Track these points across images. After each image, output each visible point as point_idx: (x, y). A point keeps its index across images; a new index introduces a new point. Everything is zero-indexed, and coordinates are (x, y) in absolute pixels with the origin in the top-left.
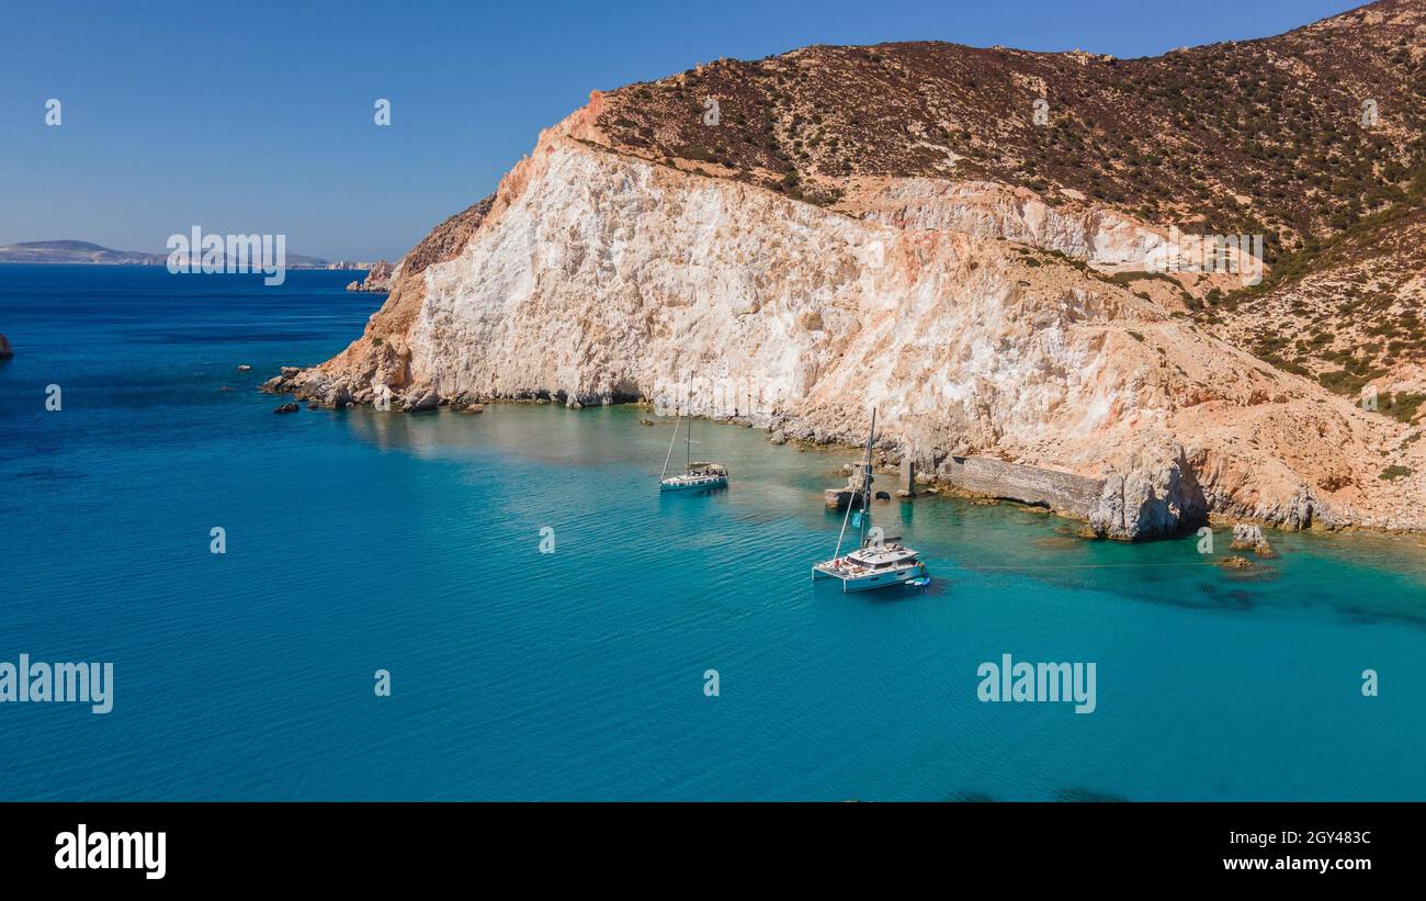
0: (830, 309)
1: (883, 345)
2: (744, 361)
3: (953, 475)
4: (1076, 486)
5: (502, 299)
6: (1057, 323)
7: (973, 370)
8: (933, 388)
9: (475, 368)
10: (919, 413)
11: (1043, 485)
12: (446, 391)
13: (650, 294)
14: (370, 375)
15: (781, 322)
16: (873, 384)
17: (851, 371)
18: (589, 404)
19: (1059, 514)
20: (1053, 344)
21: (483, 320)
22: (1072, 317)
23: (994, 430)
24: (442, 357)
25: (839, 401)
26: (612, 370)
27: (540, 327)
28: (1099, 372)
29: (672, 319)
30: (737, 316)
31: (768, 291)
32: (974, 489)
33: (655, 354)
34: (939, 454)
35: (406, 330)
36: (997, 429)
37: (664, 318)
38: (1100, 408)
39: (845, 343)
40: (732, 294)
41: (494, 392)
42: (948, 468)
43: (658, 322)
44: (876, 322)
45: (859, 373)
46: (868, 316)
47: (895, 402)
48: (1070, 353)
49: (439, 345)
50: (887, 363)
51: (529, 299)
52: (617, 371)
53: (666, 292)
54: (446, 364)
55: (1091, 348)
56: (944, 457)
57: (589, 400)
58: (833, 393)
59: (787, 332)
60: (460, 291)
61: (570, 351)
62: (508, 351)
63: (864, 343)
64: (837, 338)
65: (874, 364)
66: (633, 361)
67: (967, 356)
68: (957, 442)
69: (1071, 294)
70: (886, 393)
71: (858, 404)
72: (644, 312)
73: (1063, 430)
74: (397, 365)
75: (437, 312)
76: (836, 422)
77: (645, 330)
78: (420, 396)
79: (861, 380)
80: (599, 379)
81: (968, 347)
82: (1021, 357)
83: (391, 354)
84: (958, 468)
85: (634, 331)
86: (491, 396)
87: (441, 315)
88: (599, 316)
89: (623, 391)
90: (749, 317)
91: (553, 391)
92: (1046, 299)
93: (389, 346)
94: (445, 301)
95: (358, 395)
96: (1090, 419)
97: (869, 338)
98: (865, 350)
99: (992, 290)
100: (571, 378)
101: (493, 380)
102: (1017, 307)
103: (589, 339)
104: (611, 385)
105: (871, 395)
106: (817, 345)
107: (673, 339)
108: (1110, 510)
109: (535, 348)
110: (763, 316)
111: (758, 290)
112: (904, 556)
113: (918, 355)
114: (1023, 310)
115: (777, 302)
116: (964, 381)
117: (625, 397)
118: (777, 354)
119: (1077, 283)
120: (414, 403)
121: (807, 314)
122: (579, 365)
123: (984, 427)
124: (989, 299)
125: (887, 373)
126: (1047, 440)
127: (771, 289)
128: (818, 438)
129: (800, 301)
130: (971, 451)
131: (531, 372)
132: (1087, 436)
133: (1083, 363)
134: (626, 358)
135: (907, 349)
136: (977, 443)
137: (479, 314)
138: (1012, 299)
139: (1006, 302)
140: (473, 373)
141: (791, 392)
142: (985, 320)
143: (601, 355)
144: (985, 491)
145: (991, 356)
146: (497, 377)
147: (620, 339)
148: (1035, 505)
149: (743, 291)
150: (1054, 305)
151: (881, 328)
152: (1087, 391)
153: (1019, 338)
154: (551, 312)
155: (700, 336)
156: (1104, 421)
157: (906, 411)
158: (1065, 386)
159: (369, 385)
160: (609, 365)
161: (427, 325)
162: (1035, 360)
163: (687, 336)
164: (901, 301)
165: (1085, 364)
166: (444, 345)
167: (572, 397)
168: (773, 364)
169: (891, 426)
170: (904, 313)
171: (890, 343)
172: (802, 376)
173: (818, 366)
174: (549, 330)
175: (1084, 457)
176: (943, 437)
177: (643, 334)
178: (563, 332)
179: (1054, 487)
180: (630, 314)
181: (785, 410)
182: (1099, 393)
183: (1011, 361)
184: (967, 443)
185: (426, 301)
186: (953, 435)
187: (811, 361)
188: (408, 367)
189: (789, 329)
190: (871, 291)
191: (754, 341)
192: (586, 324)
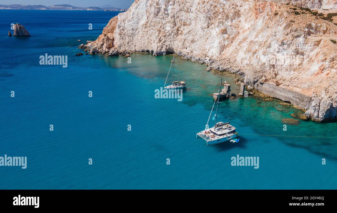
0: (230, 28)
1: (245, 39)
2: (203, 43)
3: (259, 88)
4: (302, 98)
5: (138, 23)
6: (303, 36)
7: (271, 51)
8: (257, 56)
9: (130, 43)
10: (252, 64)
11: (290, 96)
12: (122, 50)
13: (178, 22)
14: (103, 45)
15: (215, 31)
16: (240, 52)
17: (234, 48)
18: (159, 55)
19: (294, 106)
20: (300, 44)
21: (133, 29)
22: (309, 33)
23: (275, 73)
24: (121, 40)
25: (229, 57)
26: (166, 45)
27: (147, 32)
28: (317, 54)
29: (184, 29)
30: (202, 29)
31: (212, 21)
32: (265, 94)
33: (178, 40)
34: (256, 80)
35: (113, 32)
36: (276, 73)
37: (182, 29)
38: (315, 67)
39: (234, 38)
40: (202, 23)
41: (135, 50)
42: (258, 85)
43: (180, 30)
44: (244, 32)
45: (236, 48)
46: (242, 30)
47: (246, 59)
48: (307, 47)
49: (121, 36)
50: (245, 45)
51: (145, 23)
52: (168, 45)
53: (183, 21)
54: (122, 42)
55: (315, 45)
56: (257, 81)
57: (159, 53)
58: (228, 55)
59: (216, 34)
60: (127, 21)
61: (155, 39)
62: (139, 38)
63: (239, 39)
64: (231, 37)
65: (241, 45)
66: (172, 42)
67: (269, 47)
68: (262, 76)
69: (310, 25)
70: (244, 55)
71: (234, 59)
72: (176, 27)
73: (300, 74)
74: (110, 42)
75: (120, 27)
76: (227, 64)
77: (176, 33)
78: (113, 51)
79: (237, 51)
80: (162, 47)
81: (270, 44)
82: (288, 48)
83: (108, 39)
84: (260, 86)
85: (173, 33)
86: (134, 51)
87: (121, 28)
88: (163, 28)
89: (169, 51)
90: (206, 29)
91: (150, 51)
92: (300, 27)
93: (108, 37)
94: (123, 24)
95: (99, 50)
96: (311, 71)
97: (241, 37)
98: (239, 41)
99: (281, 23)
100: (154, 47)
101: (135, 47)
102: (289, 30)
103: (160, 35)
104: (166, 49)
105: (239, 56)
106: (225, 39)
107: (184, 36)
108: (313, 110)
109: (146, 38)
110: (210, 29)
111: (209, 21)
112: (231, 131)
113: (254, 44)
114: (291, 31)
115: (215, 24)
116: (268, 55)
117: (170, 52)
118: (213, 41)
119: (313, 21)
120: (111, 53)
121: (222, 29)
122: (157, 43)
123: (272, 72)
124: (279, 27)
125: (245, 49)
126: (294, 77)
127: (213, 21)
128: (220, 69)
129: (221, 25)
130: (266, 80)
131: (145, 44)
132: (309, 77)
133: (311, 50)
134: (170, 41)
135: (251, 42)
136: (268, 77)
137: (131, 28)
138: (288, 27)
139: (285, 28)
140: (130, 45)
141: (216, 54)
142: (277, 34)
143: (163, 40)
144: (269, 95)
145: (277, 47)
146: (136, 46)
147: (169, 36)
148: (286, 102)
149: (205, 21)
150: (303, 29)
151: (245, 34)
152: (311, 61)
153: (288, 41)
154: (151, 27)
155: (192, 35)
156: (316, 73)
157: (248, 62)
158: (303, 59)
159: (102, 48)
160: (165, 43)
161: (118, 31)
162: (293, 49)
163: (188, 35)
164: (252, 26)
165: (312, 51)
166: (122, 36)
167: (155, 52)
168: (212, 44)
169: (244, 67)
170: (252, 29)
171: (247, 39)
172: (219, 48)
173: (224, 45)
174: (150, 32)
175: (306, 86)
176: (257, 75)
177: (175, 34)
178: (154, 33)
179: (293, 97)
180: (172, 28)
181: (213, 59)
182: (316, 62)
183: (284, 49)
184: (265, 77)
185: (117, 24)
186: (261, 74)
187: (222, 44)
188: (113, 43)
189: (217, 34)
190: (243, 22)
191: (206, 37)
192: (160, 31)
